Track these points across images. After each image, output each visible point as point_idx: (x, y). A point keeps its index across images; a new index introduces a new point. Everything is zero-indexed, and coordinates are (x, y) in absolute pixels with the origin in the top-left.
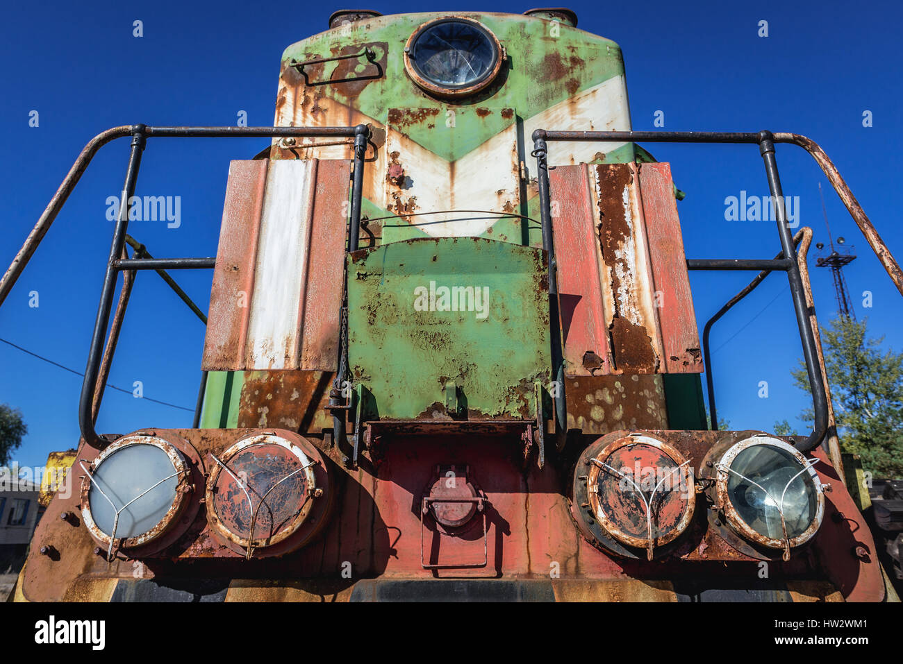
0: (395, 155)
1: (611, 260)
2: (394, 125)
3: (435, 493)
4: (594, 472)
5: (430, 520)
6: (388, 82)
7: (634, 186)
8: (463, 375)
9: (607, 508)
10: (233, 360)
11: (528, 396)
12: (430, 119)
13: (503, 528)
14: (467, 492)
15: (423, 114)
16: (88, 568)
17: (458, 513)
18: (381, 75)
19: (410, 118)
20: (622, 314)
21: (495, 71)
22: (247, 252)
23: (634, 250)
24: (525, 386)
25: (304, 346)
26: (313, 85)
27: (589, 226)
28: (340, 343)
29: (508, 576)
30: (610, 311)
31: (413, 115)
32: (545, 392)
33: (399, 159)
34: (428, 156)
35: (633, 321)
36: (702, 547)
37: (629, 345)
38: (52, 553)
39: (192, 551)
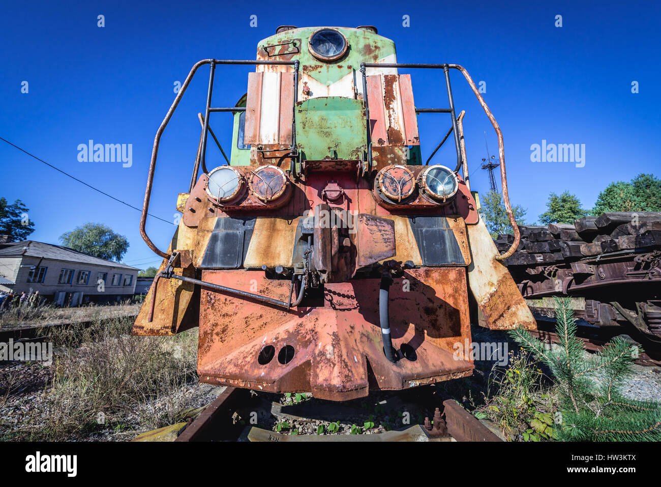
0: (306, 83)
1: (388, 108)
2: (305, 72)
3: (327, 188)
4: (381, 176)
5: (325, 198)
6: (302, 55)
7: (397, 83)
8: (336, 146)
9: (385, 187)
10: (255, 141)
11: (359, 153)
12: (319, 69)
13: (350, 201)
14: (338, 188)
15: (316, 67)
16: (206, 215)
17: (335, 195)
18: (299, 52)
19: (311, 69)
20: (392, 126)
21: (345, 50)
22: (257, 105)
23: (396, 105)
24: (358, 150)
25: (280, 136)
26: (271, 56)
27: (381, 97)
28: (293, 136)
30: (388, 125)
31: (312, 68)
32: (365, 152)
33: (307, 85)
34: (319, 84)
35: (396, 128)
36: (417, 200)
37: (394, 136)
38: (193, 211)
39: (244, 204)
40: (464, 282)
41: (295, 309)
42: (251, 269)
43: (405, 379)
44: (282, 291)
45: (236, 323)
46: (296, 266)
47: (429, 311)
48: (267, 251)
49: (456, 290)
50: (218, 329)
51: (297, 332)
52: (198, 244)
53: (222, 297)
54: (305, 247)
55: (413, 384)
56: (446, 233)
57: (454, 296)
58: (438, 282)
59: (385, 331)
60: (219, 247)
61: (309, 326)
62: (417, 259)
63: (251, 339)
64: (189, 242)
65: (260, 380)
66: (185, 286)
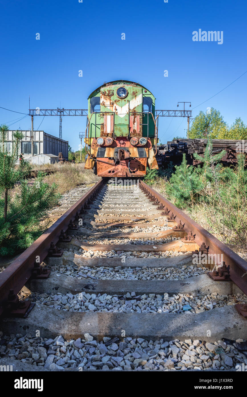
1: (134, 124)
2: (115, 102)
4: (131, 140)
5: (120, 143)
7: (136, 118)
8: (122, 133)
9: (132, 142)
10: (106, 132)
12: (119, 101)
13: (125, 144)
14: (123, 141)
16: (96, 147)
17: (122, 143)
18: (113, 95)
19: (117, 101)
21: (127, 94)
22: (106, 124)
23: (136, 123)
24: (127, 134)
25: (111, 131)
26: (105, 95)
27: (132, 122)
28: (114, 131)
29: (125, 147)
30: (134, 128)
33: (116, 107)
34: (119, 106)
36: (138, 145)
37: (134, 131)
38: (93, 146)
39: (104, 145)
40: (146, 161)
41: (114, 165)
42: (105, 158)
43: (132, 175)
44: (112, 162)
45: (104, 167)
46: (114, 157)
47: (139, 166)
48: (109, 154)
49: (145, 162)
50: (101, 168)
51: (115, 169)
52: (95, 153)
53: (101, 163)
54: (116, 154)
55: (133, 176)
56: (144, 151)
57: (144, 163)
58: (141, 160)
59: (129, 168)
60: (99, 153)
61: (117, 168)
62: (138, 156)
63: (106, 170)
64: (93, 152)
65: (109, 175)
66: (93, 160)
